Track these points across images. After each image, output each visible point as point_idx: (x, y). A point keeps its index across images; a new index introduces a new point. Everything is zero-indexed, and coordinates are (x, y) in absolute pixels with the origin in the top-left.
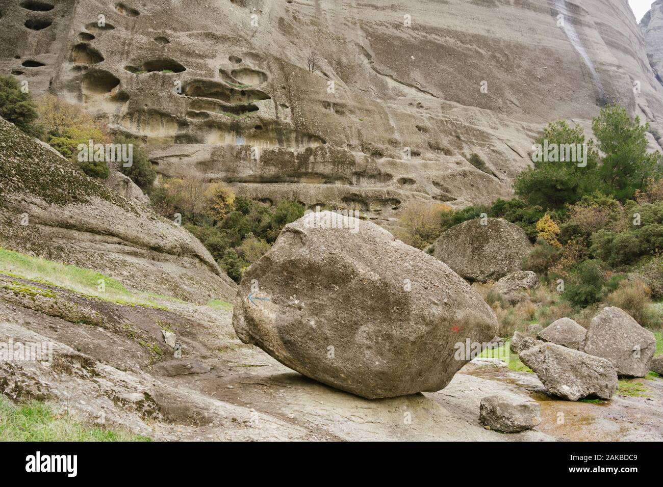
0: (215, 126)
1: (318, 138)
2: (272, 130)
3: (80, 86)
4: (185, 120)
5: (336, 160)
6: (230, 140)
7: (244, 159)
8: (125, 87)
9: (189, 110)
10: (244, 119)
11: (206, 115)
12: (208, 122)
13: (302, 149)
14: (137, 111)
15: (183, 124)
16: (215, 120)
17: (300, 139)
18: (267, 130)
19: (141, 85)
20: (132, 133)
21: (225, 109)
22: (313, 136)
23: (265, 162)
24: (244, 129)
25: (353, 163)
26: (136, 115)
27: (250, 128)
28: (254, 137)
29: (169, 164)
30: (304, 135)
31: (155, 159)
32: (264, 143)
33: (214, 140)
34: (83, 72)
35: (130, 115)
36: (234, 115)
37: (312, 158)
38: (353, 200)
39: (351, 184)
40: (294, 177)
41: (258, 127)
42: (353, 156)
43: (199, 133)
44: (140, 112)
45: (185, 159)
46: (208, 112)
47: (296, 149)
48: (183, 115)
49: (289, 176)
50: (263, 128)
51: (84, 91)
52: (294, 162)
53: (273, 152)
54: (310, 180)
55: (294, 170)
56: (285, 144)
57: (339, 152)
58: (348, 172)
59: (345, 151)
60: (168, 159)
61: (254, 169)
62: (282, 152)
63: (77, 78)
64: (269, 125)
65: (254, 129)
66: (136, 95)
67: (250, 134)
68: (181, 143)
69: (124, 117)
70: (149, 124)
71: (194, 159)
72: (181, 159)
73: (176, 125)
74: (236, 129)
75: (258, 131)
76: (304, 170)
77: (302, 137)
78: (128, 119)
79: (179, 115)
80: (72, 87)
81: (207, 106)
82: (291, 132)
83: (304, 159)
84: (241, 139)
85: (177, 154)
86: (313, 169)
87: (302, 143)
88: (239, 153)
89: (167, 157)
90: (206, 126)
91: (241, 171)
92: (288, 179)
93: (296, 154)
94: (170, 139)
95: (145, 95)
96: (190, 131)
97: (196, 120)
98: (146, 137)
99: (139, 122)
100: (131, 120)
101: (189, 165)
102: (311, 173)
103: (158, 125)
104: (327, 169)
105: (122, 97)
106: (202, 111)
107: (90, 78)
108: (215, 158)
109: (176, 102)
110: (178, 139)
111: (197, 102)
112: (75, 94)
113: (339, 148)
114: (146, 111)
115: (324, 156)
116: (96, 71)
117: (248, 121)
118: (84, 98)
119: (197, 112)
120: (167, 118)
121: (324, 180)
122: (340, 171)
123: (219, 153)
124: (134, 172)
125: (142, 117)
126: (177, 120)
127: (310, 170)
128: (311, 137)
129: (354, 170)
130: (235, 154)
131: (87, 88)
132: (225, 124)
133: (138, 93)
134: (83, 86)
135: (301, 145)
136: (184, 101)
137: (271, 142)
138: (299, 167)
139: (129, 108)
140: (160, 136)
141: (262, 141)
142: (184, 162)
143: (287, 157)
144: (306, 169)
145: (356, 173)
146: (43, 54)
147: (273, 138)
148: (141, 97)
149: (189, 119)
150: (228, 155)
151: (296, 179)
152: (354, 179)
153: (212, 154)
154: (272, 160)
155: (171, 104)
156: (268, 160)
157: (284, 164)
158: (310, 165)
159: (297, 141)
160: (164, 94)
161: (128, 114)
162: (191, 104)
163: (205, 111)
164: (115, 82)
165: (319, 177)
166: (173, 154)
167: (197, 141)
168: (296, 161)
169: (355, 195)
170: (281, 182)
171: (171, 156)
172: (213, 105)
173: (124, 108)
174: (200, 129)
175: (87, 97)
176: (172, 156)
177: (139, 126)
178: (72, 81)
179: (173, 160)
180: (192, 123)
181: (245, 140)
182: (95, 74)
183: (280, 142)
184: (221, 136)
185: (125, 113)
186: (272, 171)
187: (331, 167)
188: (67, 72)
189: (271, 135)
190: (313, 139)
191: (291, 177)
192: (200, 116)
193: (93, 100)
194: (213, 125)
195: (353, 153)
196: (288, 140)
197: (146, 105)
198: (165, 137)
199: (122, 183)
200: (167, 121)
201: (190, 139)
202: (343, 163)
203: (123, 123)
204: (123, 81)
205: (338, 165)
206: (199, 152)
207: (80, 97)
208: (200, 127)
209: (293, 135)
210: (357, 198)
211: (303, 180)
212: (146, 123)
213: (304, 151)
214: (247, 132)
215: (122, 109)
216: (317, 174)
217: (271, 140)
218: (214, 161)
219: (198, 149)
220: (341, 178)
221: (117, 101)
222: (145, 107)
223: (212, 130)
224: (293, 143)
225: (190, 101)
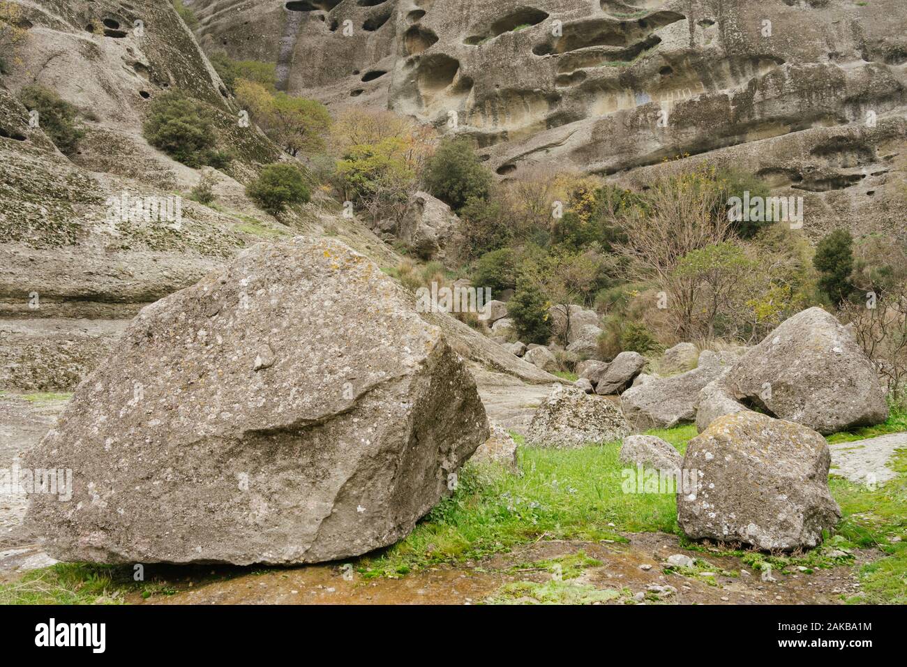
0: (598, 88)
1: (770, 59)
2: (689, 68)
3: (416, 86)
4: (555, 91)
5: (805, 87)
6: (626, 103)
7: (644, 127)
8: (466, 68)
9: (558, 74)
10: (641, 64)
11: (582, 75)
12: (585, 84)
13: (743, 86)
14: (488, 98)
15: (554, 99)
16: (595, 78)
17: (738, 69)
18: (680, 70)
19: (485, 59)
20: (485, 132)
21: (613, 56)
22: (760, 56)
23: (677, 123)
24: (642, 79)
25: (840, 84)
26: (488, 104)
27: (651, 75)
28: (662, 88)
29: (532, 163)
30: (743, 60)
31: (511, 160)
32: (681, 94)
33: (600, 109)
34: (416, 66)
35: (480, 106)
36: (624, 63)
37: (757, 96)
38: (840, 149)
39: (843, 121)
40: (733, 134)
41: (664, 71)
42: (839, 71)
43: (578, 105)
44: (492, 98)
45: (555, 151)
46: (584, 69)
47: (732, 88)
48: (551, 85)
49: (722, 136)
50: (673, 68)
51: (423, 92)
52: (728, 110)
53: (691, 102)
54: (764, 133)
55: (730, 123)
56: (716, 84)
57: (809, 72)
58: (831, 102)
59: (822, 67)
60: (529, 156)
61: (660, 139)
62: (706, 98)
63: (411, 77)
64: (681, 62)
65: (659, 76)
66: (481, 75)
67: (654, 85)
68: (555, 126)
69: (472, 112)
70: (508, 112)
71: (568, 146)
72: (548, 151)
73: (545, 104)
74: (629, 83)
75: (667, 76)
76: (746, 120)
77: (742, 66)
78: (479, 114)
79: (544, 86)
80: (409, 90)
81: (585, 60)
82: (719, 62)
83: (744, 101)
84: (643, 97)
85: (541, 145)
86: (762, 113)
87: (744, 76)
88: (635, 119)
89: (527, 153)
90: (585, 91)
91: (641, 147)
92: (722, 141)
93: (731, 96)
94: (539, 127)
95: (493, 73)
96: (564, 106)
97: (568, 88)
98: (506, 132)
99: (494, 113)
100: (483, 113)
101: (560, 158)
102: (761, 121)
103: (522, 111)
104: (791, 107)
105: (466, 85)
106: (577, 70)
107: (426, 71)
108: (599, 137)
109: (537, 68)
110: (551, 122)
111: (569, 59)
112: (413, 99)
113: (810, 65)
114: (499, 95)
115: (779, 86)
116: (429, 58)
117: (646, 65)
118: (424, 101)
119: (569, 74)
120: (530, 97)
121: (789, 127)
122: (815, 104)
123: (604, 128)
125: (497, 106)
126: (544, 95)
127: (758, 117)
128: (757, 60)
129: (843, 96)
130: (628, 122)
131: (426, 86)
132: (611, 81)
133: (483, 72)
134: (420, 84)
135: (742, 80)
136: (548, 65)
137: (694, 88)
138: (737, 117)
139: (476, 97)
140: (525, 125)
141: (678, 91)
142: (553, 155)
143: (715, 105)
144: (750, 116)
145: (848, 101)
146: (385, 59)
147: (694, 80)
148: (489, 77)
149: (559, 89)
150: (619, 127)
151: (737, 138)
152: (848, 112)
153: (594, 133)
154: (689, 116)
155: (530, 75)
156: (682, 118)
157: (710, 118)
158: (756, 108)
159: (734, 74)
160: (519, 62)
161: (476, 106)
162: (559, 65)
163: (580, 69)
164: (452, 65)
165: (778, 125)
166: (536, 147)
167: (576, 118)
168: (732, 108)
169: (840, 139)
170: (712, 149)
171: (532, 152)
172: (593, 58)
173: (470, 99)
174: (578, 98)
175: (427, 98)
176: (535, 150)
177: (496, 120)
178: (406, 82)
179: (536, 156)
180: (564, 93)
181: (650, 96)
182: (430, 63)
183: (708, 83)
184: (611, 101)
185: (471, 107)
186: (692, 134)
187: (795, 101)
188: (399, 71)
189: (689, 76)
190: (761, 62)
191: (728, 136)
192: (575, 80)
193: (433, 100)
194: (595, 88)
195: (841, 66)
196: (719, 77)
197: (497, 86)
198: (532, 126)
200: (532, 101)
201: (565, 118)
202: (817, 89)
203: (472, 121)
204: (463, 61)
205: (809, 95)
206: (577, 133)
207: (419, 102)
208: (576, 97)
209: (726, 66)
210: (845, 143)
211: (750, 136)
212: (505, 112)
213: (747, 87)
214: (649, 82)
215: (468, 101)
216: (772, 120)
217: (691, 85)
218: (599, 141)
219: (571, 130)
220: (820, 117)
221: (462, 92)
222: (497, 90)
223: (597, 95)
224: (730, 80)
225: (557, 61)
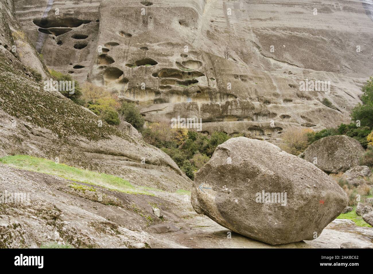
0: (175, 93)
1: (233, 96)
2: (206, 93)
3: (102, 77)
4: (159, 91)
5: (244, 107)
6: (183, 100)
7: (192, 110)
8: (126, 75)
9: (161, 85)
10: (191, 88)
11: (170, 87)
12: (171, 91)
13: (224, 102)
14: (133, 88)
15: (158, 93)
16: (175, 89)
17: (222, 97)
18: (204, 93)
19: (134, 74)
20: (131, 100)
21: (180, 83)
22: (230, 94)
23: (203, 111)
24: (191, 93)
25: (253, 108)
26: (133, 90)
27: (194, 93)
28: (196, 97)
29: (151, 115)
30: (224, 94)
31: (144, 113)
33: (175, 100)
34: (104, 69)
35: (130, 90)
36: (185, 86)
37: (229, 107)
38: (255, 129)
39: (253, 120)
40: (220, 118)
41: (198, 92)
42: (253, 104)
43: (167, 97)
44: (135, 88)
45: (160, 112)
46: (171, 85)
47: (220, 102)
48: (158, 88)
49: (217, 118)
50: (201, 92)
51: (105, 79)
52: (220, 110)
53: (208, 105)
54: (229, 119)
55: (220, 114)
56: (214, 100)
57: (245, 103)
58: (251, 113)
59: (248, 102)
60: (150, 112)
61: (197, 115)
62: (212, 104)
63: (101, 73)
64: (205, 90)
65: (196, 93)
66: (132, 79)
67: (194, 96)
68: (157, 103)
69: (126, 92)
70: (139, 94)
71: (165, 111)
72: (157, 112)
73: (154, 94)
74: (186, 93)
75: (199, 94)
76: (225, 114)
77: (223, 96)
78: (129, 93)
79: (155, 88)
80: (99, 77)
81: (170, 82)
82: (217, 93)
83: (225, 108)
84: (190, 99)
85: (155, 109)
86: (230, 113)
87: (224, 99)
88: (189, 107)
89: (150, 111)
90: (170, 93)
91: (190, 116)
92: (217, 119)
93: (220, 105)
94: (151, 102)
95: (137, 79)
96: (162, 96)
97: (164, 90)
98: (138, 101)
99: (134, 93)
100: (130, 92)
101: (162, 115)
102: (230, 116)
103: (145, 95)
104: (239, 113)
105: (125, 81)
106: (168, 85)
107: (108, 72)
108: (176, 110)
109: (154, 82)
110: (155, 101)
111: (165, 80)
112: (101, 81)
113: (245, 100)
114: (138, 87)
115: (236, 105)
116: (111, 68)
117: (193, 89)
118: (105, 83)
119: (165, 86)
120: (149, 90)
121: (237, 119)
122: (246, 113)
123: (178, 107)
124: (133, 121)
125: (136, 91)
126: (155, 91)
127: (229, 114)
128: (229, 95)
129: (254, 112)
130: (186, 107)
131: (107, 78)
132: (180, 91)
133: (133, 78)
134: (105, 77)
135: (223, 100)
136: (157, 81)
137: (206, 100)
138: (223, 113)
139: (129, 86)
140: (146, 100)
141: (201, 99)
142: (159, 114)
143: (215, 107)
144: (226, 113)
145: (255, 114)
146: (84, 62)
147: (207, 97)
148: (135, 80)
149: (161, 90)
150: (183, 108)
151: (221, 119)
152: (254, 118)
153: (174, 108)
154: (207, 109)
155: (151, 83)
156: (205, 109)
157: (214, 111)
158: (229, 111)
159: (221, 98)
160: (147, 77)
161: (128, 89)
162: (161, 82)
163: (169, 85)
164: (121, 73)
165: (234, 117)
166: (153, 110)
167: (165, 102)
168: (221, 109)
169: (256, 126)
170: (213, 121)
171: (152, 111)
172: (173, 81)
173: (126, 86)
174: (167, 95)
175: (107, 82)
176: (153, 111)
177: (134, 96)
178: (99, 74)
179: (153, 113)
180: (162, 92)
181: (192, 99)
182: (110, 70)
183: (211, 99)
184: (178, 98)
185: (126, 89)
186: (208, 115)
187: (240, 111)
188: (96, 70)
189: (206, 95)
190: (229, 96)
191: (218, 118)
192: (166, 88)
193: (110, 83)
194: (174, 92)
195: (253, 102)
196: (216, 98)
197: (138, 84)
198: (148, 101)
199: (127, 127)
200: (149, 92)
201: (162, 101)
202: (247, 109)
203: (126, 94)
204: (125, 72)
205: (245, 110)
206: (167, 107)
207: (103, 82)
208: (167, 94)
209: (218, 95)
210: (257, 128)
211: (226, 119)
212: (138, 94)
213: (225, 103)
214: (193, 95)
215: (125, 87)
216: (233, 116)
217: (206, 98)
218: (175, 112)
219: (166, 106)
220: (247, 117)
221: (122, 83)
222: (137, 85)
223: (174, 95)
224: (219, 99)
225: (161, 80)
